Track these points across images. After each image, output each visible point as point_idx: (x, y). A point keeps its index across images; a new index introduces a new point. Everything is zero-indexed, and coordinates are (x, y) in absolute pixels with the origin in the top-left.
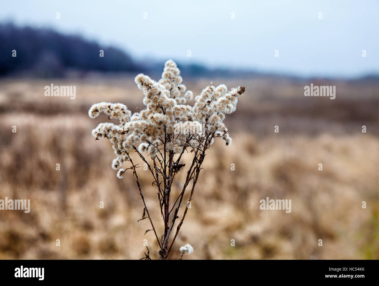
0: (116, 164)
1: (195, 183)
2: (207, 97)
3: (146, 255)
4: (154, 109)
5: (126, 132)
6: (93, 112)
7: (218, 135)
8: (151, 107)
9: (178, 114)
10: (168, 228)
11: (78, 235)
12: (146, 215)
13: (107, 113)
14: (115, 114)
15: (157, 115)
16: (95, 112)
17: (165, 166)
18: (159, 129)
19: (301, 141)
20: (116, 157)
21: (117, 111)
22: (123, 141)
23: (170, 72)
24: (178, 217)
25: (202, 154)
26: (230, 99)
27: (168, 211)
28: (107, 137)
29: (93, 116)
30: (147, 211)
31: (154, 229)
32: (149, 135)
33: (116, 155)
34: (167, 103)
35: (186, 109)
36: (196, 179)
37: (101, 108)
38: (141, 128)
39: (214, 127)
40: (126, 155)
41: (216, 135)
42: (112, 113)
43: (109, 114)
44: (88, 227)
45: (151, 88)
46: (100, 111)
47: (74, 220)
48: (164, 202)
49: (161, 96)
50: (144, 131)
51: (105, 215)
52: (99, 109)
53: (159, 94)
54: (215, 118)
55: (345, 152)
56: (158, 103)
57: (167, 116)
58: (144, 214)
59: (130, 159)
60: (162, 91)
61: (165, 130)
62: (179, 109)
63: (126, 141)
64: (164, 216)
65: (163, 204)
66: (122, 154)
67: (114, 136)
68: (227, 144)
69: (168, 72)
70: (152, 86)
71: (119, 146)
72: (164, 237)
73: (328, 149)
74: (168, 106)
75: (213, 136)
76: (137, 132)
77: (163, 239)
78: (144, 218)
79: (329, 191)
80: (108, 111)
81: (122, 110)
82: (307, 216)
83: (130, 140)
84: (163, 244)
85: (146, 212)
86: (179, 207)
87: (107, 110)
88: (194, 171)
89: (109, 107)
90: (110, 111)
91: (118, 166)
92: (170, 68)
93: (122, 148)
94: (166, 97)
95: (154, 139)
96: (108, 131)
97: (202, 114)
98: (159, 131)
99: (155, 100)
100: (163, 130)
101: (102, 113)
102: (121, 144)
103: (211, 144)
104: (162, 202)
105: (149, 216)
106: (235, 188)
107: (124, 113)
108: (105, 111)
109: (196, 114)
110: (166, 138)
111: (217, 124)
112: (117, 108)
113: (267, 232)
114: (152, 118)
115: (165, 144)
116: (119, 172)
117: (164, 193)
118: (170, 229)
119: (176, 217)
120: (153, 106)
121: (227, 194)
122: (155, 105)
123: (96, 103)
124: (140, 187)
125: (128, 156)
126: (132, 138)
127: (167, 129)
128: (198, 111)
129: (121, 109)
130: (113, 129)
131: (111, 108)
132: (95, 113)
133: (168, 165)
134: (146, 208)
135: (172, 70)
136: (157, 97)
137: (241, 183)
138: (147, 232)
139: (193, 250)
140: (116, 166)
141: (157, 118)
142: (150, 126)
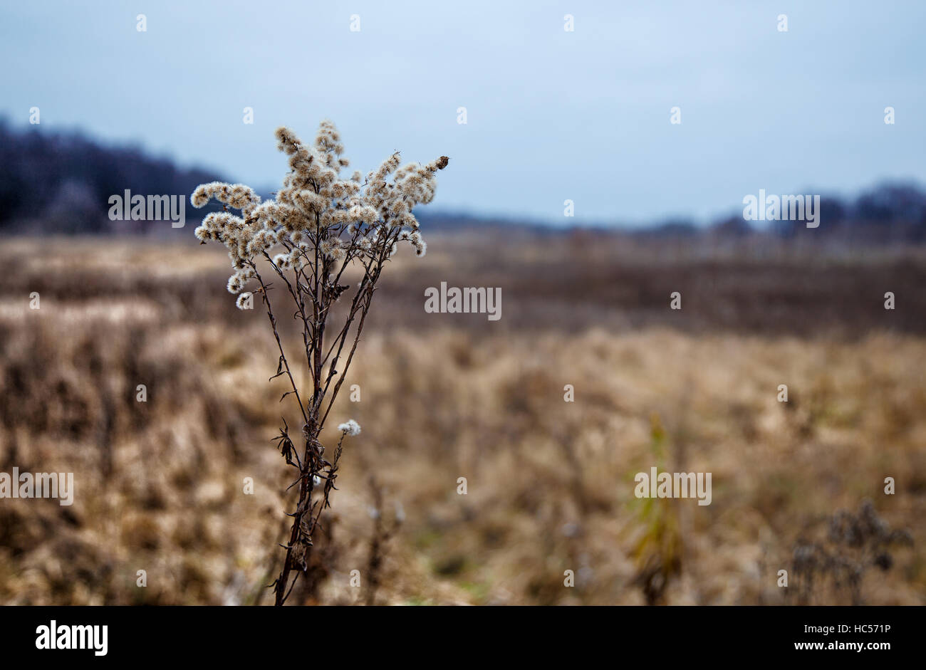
0: (235, 284)
1: (364, 314)
2: (388, 172)
3: (283, 434)
4: (301, 185)
5: (254, 221)
6: (197, 197)
7: (405, 237)
8: (295, 181)
9: (339, 195)
10: (320, 390)
11: (132, 517)
12: (284, 368)
13: (221, 200)
14: (234, 201)
15: (308, 193)
16: (202, 198)
17: (317, 283)
18: (308, 219)
19: (550, 341)
20: (234, 273)
21: (237, 196)
22: (246, 242)
23: (326, 135)
24: (336, 373)
25: (377, 266)
26: (423, 176)
27: (319, 362)
28: (220, 239)
29: (199, 204)
30: (285, 361)
31: (296, 392)
32: (290, 228)
33: (235, 268)
34: (322, 176)
35: (352, 187)
36: (367, 308)
37: (211, 191)
38: (278, 214)
39: (398, 219)
40: (251, 269)
41: (400, 237)
42: (230, 199)
43: (224, 201)
44: (154, 503)
45: (297, 149)
46: (209, 196)
47: (126, 490)
48: (314, 345)
49: (313, 163)
50: (284, 220)
51: (184, 482)
52: (207, 193)
53: (310, 160)
54: (399, 204)
55: (631, 360)
56: (307, 174)
57: (323, 198)
58: (280, 367)
59: (258, 275)
60: (314, 156)
61: (318, 222)
62: (341, 188)
63: (253, 241)
64: (313, 369)
65: (311, 351)
66: (245, 268)
67: (232, 237)
68: (419, 252)
69: (323, 135)
70: (298, 146)
71: (240, 251)
72: (312, 401)
73: (601, 354)
74: (324, 180)
75: (396, 239)
76: (273, 223)
77: (312, 404)
78: (279, 374)
79: (602, 426)
80: (223, 197)
81: (247, 194)
82: (565, 472)
83: (259, 239)
84: (310, 413)
85: (283, 362)
86: (337, 357)
87: (220, 194)
88: (363, 296)
89: (225, 189)
90: (227, 196)
91: (238, 289)
92: (326, 129)
93: (246, 254)
94: (321, 166)
95: (298, 238)
96: (223, 225)
97: (379, 198)
98: (308, 223)
99: (304, 170)
100: (314, 222)
101: (213, 200)
102: (244, 248)
103: (392, 254)
104: (310, 347)
105: (288, 370)
106: (432, 427)
107: (250, 199)
108: (218, 197)
109: (369, 198)
110: (318, 237)
111: (403, 216)
112: (238, 191)
113: (492, 503)
114: (298, 196)
115: (317, 245)
116: (240, 299)
117: (314, 328)
118: (323, 390)
119: (333, 372)
120: (299, 180)
121: (417, 439)
122: (303, 178)
123: (204, 183)
124: (275, 321)
125: (253, 270)
126: (263, 235)
127: (322, 218)
128: (372, 194)
129: (244, 193)
130: (230, 222)
131: (228, 191)
132: (202, 200)
133: (321, 281)
134: (283, 356)
135: (330, 133)
136: (307, 164)
137: (444, 416)
138: (284, 396)
139: (359, 431)
140: (234, 287)
141: (307, 197)
142: (293, 213)
